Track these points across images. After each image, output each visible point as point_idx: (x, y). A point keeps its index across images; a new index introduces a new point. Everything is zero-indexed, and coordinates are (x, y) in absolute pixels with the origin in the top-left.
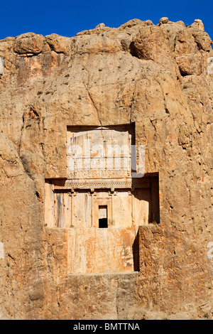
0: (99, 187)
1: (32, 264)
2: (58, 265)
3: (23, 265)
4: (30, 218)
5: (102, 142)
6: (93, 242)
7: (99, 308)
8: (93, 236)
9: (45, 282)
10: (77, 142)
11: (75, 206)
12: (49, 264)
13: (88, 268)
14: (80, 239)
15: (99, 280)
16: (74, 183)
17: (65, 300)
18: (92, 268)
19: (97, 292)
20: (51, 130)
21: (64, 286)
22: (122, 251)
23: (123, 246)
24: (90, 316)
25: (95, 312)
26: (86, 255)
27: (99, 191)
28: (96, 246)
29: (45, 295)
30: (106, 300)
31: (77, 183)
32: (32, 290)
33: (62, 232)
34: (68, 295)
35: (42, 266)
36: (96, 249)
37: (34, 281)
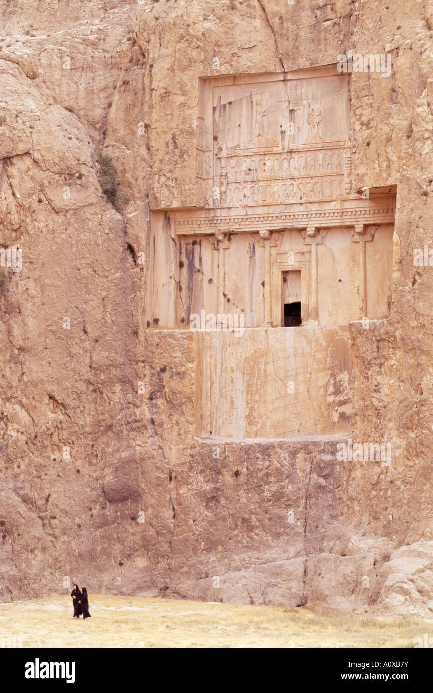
0: (277, 225)
1: (112, 417)
2: (175, 418)
3: (89, 420)
4: (109, 308)
5: (287, 114)
6: (262, 361)
7: (266, 522)
8: (263, 347)
9: (142, 459)
10: (227, 117)
11: (226, 274)
12: (154, 417)
13: (249, 424)
14: (231, 355)
15: (269, 456)
16: (220, 218)
17: (187, 502)
18: (259, 426)
19: (262, 483)
20: (165, 91)
21: (186, 469)
22: (327, 384)
23: (331, 372)
24: (245, 542)
25: (257, 531)
26: (244, 392)
27: (283, 235)
28: (268, 372)
29: (143, 490)
30: (282, 503)
31: (226, 218)
32: (111, 477)
33: (185, 340)
34: (196, 490)
35: (136, 421)
36: (269, 379)
37: (118, 456)
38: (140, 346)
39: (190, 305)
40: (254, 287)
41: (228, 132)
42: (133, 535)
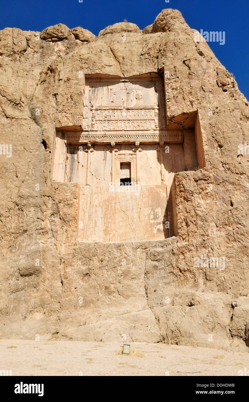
0: (121, 140)
1: (27, 226)
2: (65, 228)
3: (14, 225)
4: (32, 167)
5: (125, 94)
6: (113, 202)
7: (120, 289)
8: (114, 195)
9: (44, 251)
10: (96, 94)
11: (91, 163)
12: (52, 227)
13: (105, 234)
14: (96, 199)
15: (121, 250)
16: (91, 135)
17: (71, 277)
18: (111, 235)
19: (116, 265)
20: (67, 79)
21: (70, 257)
22: (150, 214)
23: (151, 208)
24: (107, 301)
25: (114, 294)
26: (103, 218)
27: (121, 146)
28: (117, 208)
29: (43, 269)
30: (130, 277)
31: (94, 135)
32: (24, 261)
33: (73, 187)
34: (76, 269)
35: (41, 229)
36: (117, 211)
37: (29, 248)
38: (48, 188)
39: (71, 176)
40: (106, 169)
41: (96, 100)
42: (35, 298)
